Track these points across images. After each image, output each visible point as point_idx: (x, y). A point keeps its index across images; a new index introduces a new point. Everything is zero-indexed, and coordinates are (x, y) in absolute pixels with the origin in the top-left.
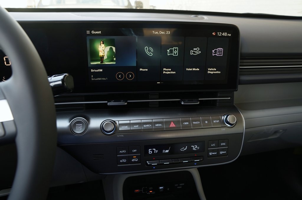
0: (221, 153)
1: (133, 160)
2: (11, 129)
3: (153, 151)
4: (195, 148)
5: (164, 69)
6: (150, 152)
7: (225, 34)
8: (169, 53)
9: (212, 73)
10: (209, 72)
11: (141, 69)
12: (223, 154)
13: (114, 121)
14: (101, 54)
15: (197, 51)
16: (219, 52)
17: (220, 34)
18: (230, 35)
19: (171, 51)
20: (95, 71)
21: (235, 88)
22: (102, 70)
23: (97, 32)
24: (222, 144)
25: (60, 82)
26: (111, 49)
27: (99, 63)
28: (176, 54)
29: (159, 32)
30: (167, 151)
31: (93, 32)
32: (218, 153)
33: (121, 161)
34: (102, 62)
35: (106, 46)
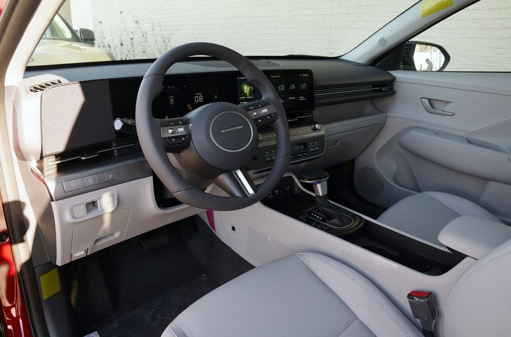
0: (316, 149)
1: (273, 158)
2: (276, 116)
4: (302, 147)
7: (306, 75)
8: (280, 89)
9: (302, 99)
10: (300, 99)
12: (317, 150)
14: (245, 92)
15: (293, 87)
16: (304, 86)
17: (303, 75)
18: (308, 76)
19: (281, 87)
21: (314, 108)
24: (315, 143)
26: (251, 88)
27: (244, 97)
28: (283, 89)
29: (274, 76)
31: (241, 78)
32: (315, 149)
33: (267, 159)
34: (246, 97)
35: (248, 87)
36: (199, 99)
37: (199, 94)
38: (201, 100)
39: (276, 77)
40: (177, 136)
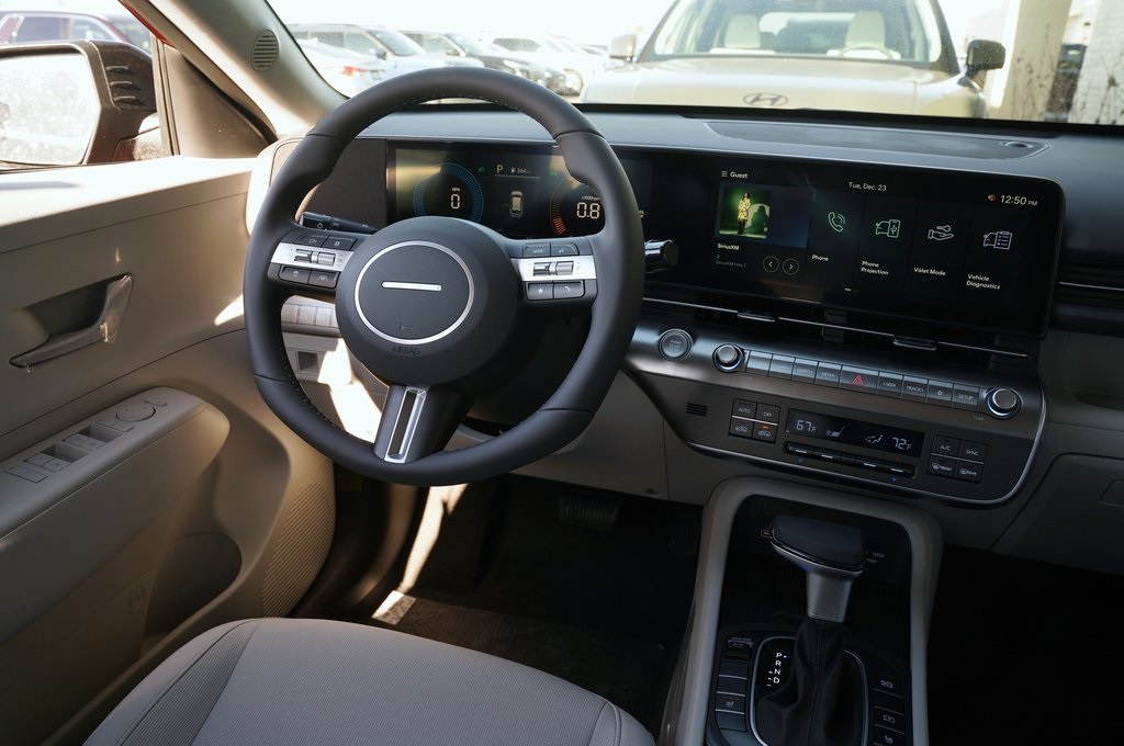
0: (963, 472)
1: (760, 433)
2: (591, 291)
3: (806, 426)
4: (901, 443)
5: (864, 263)
6: (799, 426)
7: (1018, 200)
8: (879, 230)
9: (978, 285)
10: (969, 283)
11: (814, 257)
13: (742, 350)
14: (741, 216)
15: (944, 232)
16: (1000, 239)
17: (1006, 199)
18: (1035, 203)
19: (884, 227)
20: (726, 247)
22: (737, 248)
23: (740, 176)
24: (968, 452)
25: (658, 252)
26: (762, 209)
27: (735, 233)
28: (895, 234)
29: (862, 186)
30: (836, 434)
31: (733, 175)
32: (956, 470)
33: (737, 429)
34: (741, 232)
35: (753, 203)
36: (588, 211)
37: (591, 198)
38: (595, 214)
39: (869, 187)
40: (311, 269)
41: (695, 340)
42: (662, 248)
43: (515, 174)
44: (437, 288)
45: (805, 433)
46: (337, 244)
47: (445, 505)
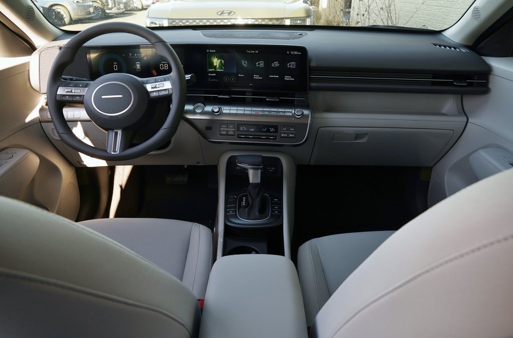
0: (290, 135)
1: (230, 133)
3: (244, 129)
4: (272, 130)
5: (254, 75)
6: (241, 129)
7: (296, 53)
8: (257, 65)
9: (288, 79)
10: (285, 79)
11: (239, 75)
12: (292, 137)
13: (221, 107)
14: (215, 64)
15: (276, 64)
16: (292, 65)
17: (292, 53)
18: (300, 53)
19: (259, 64)
20: (211, 75)
22: (215, 75)
23: (213, 51)
24: (291, 129)
26: (221, 61)
27: (213, 70)
28: (263, 65)
29: (251, 52)
30: (253, 130)
31: (211, 51)
32: (288, 135)
33: (223, 133)
34: (215, 69)
35: (218, 59)
36: (164, 67)
37: (164, 62)
38: (166, 68)
39: (253, 52)
40: (73, 95)
41: (205, 106)
42: (191, 77)
43: (136, 56)
44: (121, 96)
45: (243, 131)
46: (81, 85)
47: (121, 187)
